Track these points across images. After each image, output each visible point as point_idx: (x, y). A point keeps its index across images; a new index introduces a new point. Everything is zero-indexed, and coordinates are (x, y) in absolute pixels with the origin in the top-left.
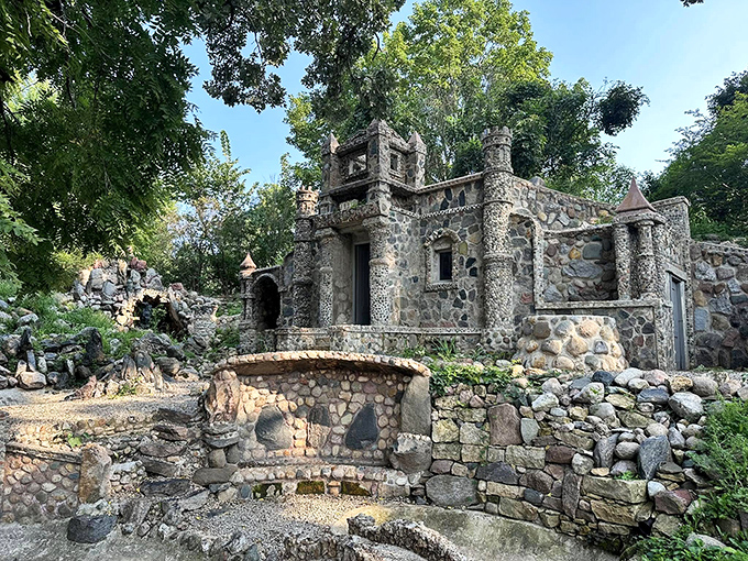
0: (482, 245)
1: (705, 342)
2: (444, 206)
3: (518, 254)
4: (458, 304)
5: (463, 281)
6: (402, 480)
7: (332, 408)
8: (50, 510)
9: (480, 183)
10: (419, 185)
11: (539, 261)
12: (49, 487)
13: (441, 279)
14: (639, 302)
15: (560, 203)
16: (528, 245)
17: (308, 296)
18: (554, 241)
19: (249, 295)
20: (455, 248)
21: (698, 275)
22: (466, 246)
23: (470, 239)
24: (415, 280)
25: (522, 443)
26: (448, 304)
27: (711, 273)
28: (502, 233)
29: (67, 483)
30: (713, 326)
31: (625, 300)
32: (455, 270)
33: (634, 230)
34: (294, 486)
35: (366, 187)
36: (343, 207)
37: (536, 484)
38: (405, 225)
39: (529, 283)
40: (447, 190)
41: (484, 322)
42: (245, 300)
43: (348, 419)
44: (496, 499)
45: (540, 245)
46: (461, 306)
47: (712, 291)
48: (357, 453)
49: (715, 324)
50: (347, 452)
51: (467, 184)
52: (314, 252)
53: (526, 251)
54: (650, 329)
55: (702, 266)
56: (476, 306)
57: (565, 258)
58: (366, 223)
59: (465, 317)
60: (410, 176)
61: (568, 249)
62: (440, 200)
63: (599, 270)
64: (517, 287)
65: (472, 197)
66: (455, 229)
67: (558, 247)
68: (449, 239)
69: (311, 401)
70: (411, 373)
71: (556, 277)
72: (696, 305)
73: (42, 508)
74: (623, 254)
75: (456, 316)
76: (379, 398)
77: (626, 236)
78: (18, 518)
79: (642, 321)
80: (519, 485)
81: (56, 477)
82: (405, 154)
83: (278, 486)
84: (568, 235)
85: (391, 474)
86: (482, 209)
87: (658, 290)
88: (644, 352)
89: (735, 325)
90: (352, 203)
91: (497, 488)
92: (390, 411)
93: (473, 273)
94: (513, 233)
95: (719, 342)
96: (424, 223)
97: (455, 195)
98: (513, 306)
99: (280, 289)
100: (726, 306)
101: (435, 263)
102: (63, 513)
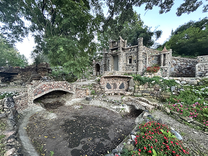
0: (137, 57)
1: (173, 73)
2: (130, 51)
3: (144, 59)
4: (132, 67)
5: (134, 64)
6: (130, 93)
7: (117, 83)
8: (82, 96)
9: (137, 47)
10: (126, 48)
11: (147, 60)
12: (82, 93)
13: (129, 63)
14: (165, 67)
15: (150, 50)
16: (146, 58)
17: (105, 66)
18: (150, 57)
19: (94, 66)
20: (132, 58)
21: (173, 62)
22: (135, 58)
23: (135, 57)
24: (125, 63)
25: (150, 88)
26: (131, 67)
27: (175, 62)
28: (141, 56)
29: (84, 93)
30: (174, 70)
31: (162, 66)
32: (132, 62)
33: (164, 55)
34: (114, 94)
35: (118, 48)
36: (113, 51)
37: (152, 93)
38: (124, 54)
39: (145, 64)
40: (131, 48)
41: (137, 70)
42: (94, 67)
43: (120, 85)
44: (146, 95)
45: (148, 58)
46: (133, 68)
47: (175, 65)
48: (121, 90)
49: (175, 70)
50: (119, 89)
51: (135, 47)
52: (106, 59)
53: (145, 59)
54: (166, 71)
55: (174, 61)
56: (136, 68)
57: (151, 60)
58: (118, 54)
59: (134, 69)
60: (124, 46)
61: (152, 58)
62: (130, 50)
63: (157, 62)
64: (143, 65)
65: (136, 50)
66: (132, 55)
67: (150, 58)
68: (131, 57)
69: (114, 82)
70: (130, 78)
71: (150, 63)
72: (172, 67)
73: (81, 96)
74: (162, 59)
75: (132, 69)
76: (124, 82)
77: (163, 56)
78: (78, 98)
79: (165, 70)
80: (149, 93)
81: (83, 92)
82: (123, 42)
83: (111, 94)
84: (152, 56)
85: (128, 92)
86: (138, 51)
87: (168, 65)
88: (165, 74)
89: (178, 70)
90: (115, 51)
91: (145, 94)
92: (126, 84)
93: (135, 62)
94: (143, 56)
95: (175, 73)
96: (126, 54)
97: (132, 49)
98: (142, 68)
99: (100, 65)
100: (177, 67)
101: (128, 61)
102: (84, 97)
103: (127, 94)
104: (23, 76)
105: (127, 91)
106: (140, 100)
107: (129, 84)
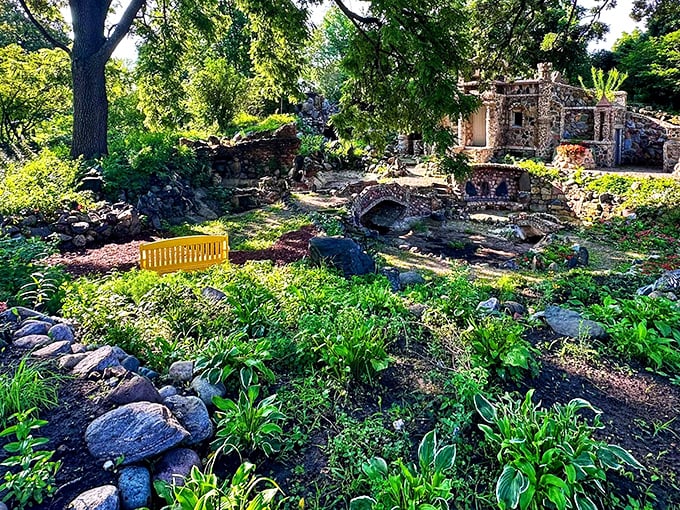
2: (519, 92)
4: (524, 136)
5: (527, 127)
6: (521, 205)
7: (490, 183)
8: (423, 213)
12: (422, 206)
13: (516, 125)
14: (602, 142)
15: (570, 91)
18: (569, 113)
20: (524, 112)
21: (627, 126)
22: (530, 111)
23: (531, 109)
26: (519, 136)
27: (634, 125)
31: (596, 141)
32: (523, 122)
33: (603, 113)
39: (558, 131)
40: (520, 85)
43: (496, 186)
44: (555, 210)
45: (563, 115)
46: (526, 137)
47: (633, 133)
48: (500, 197)
49: (633, 146)
50: (497, 197)
51: (531, 85)
53: (557, 117)
54: (606, 152)
55: (630, 122)
56: (533, 138)
57: (573, 120)
59: (528, 142)
61: (574, 116)
62: (516, 89)
63: (587, 126)
64: (552, 132)
65: (532, 90)
66: (524, 104)
67: (570, 115)
68: (521, 108)
69: (482, 180)
70: (522, 172)
71: (568, 127)
72: (626, 138)
74: (597, 123)
75: (523, 142)
76: (508, 179)
77: (599, 116)
79: (602, 149)
80: (561, 206)
84: (574, 110)
85: (517, 204)
86: (538, 96)
88: (603, 161)
89: (641, 147)
91: (554, 207)
92: (512, 184)
93: (532, 124)
94: (551, 109)
95: (635, 154)
96: (508, 100)
97: (524, 88)
100: (638, 139)
101: (512, 117)
102: (427, 214)
103: (514, 208)
104: (246, 161)
105: (514, 200)
106: (543, 217)
107: (518, 185)
